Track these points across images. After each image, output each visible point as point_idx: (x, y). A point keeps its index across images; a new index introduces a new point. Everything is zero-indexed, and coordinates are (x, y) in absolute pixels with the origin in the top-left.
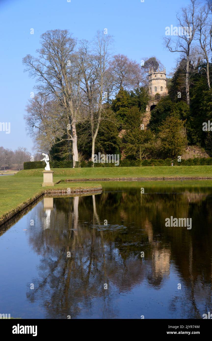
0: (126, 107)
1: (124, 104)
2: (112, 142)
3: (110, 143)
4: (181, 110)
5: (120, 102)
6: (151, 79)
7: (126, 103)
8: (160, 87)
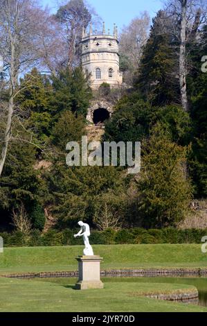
0: (45, 111)
1: (39, 103)
2: (28, 190)
3: (24, 192)
4: (173, 123)
5: (32, 99)
6: (88, 51)
7: (44, 102)
8: (107, 70)
